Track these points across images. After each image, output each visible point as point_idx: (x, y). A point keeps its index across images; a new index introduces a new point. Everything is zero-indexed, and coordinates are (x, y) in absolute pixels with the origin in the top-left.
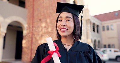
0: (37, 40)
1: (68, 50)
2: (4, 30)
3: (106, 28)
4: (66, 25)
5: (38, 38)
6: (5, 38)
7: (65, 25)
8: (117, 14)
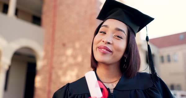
0: (58, 77)
1: (112, 91)
2: (6, 61)
3: (165, 59)
4: (112, 44)
5: (60, 73)
6: (8, 73)
7: (111, 42)
8: (182, 37)
